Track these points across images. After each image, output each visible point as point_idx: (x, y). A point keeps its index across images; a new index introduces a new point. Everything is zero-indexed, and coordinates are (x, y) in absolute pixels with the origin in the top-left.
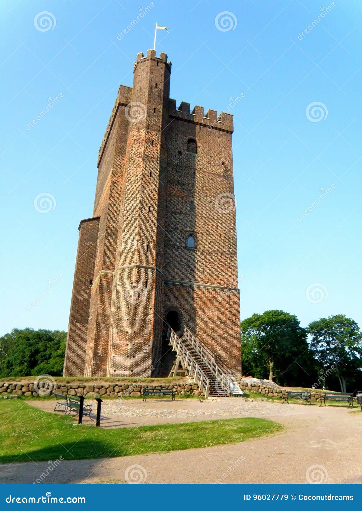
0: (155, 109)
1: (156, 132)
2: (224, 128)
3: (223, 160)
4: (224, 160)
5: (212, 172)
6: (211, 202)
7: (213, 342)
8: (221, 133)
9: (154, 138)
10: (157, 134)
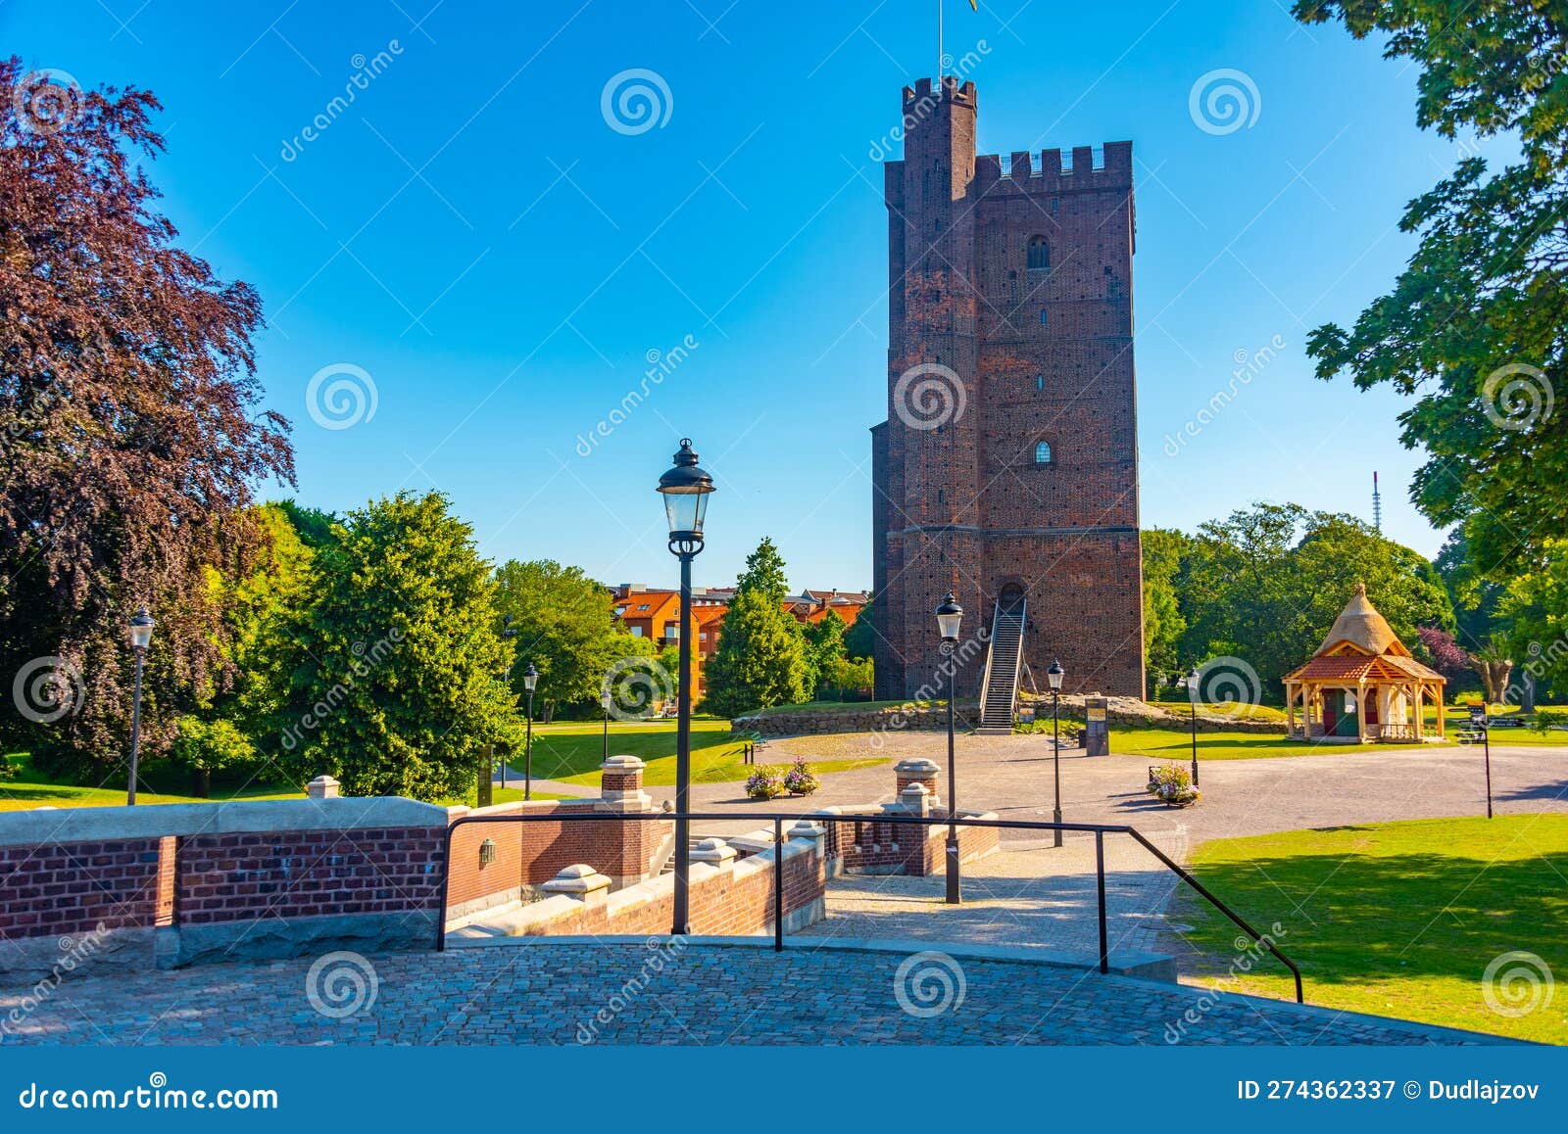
0: (937, 220)
1: (941, 273)
2: (1108, 184)
3: (1107, 262)
4: (1110, 263)
5: (1083, 297)
6: (1079, 366)
7: (1086, 628)
8: (1104, 196)
9: (942, 287)
10: (944, 276)
